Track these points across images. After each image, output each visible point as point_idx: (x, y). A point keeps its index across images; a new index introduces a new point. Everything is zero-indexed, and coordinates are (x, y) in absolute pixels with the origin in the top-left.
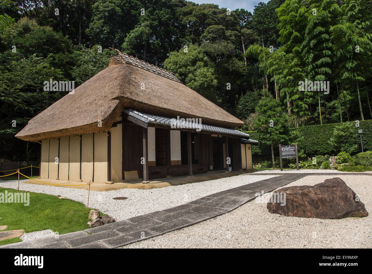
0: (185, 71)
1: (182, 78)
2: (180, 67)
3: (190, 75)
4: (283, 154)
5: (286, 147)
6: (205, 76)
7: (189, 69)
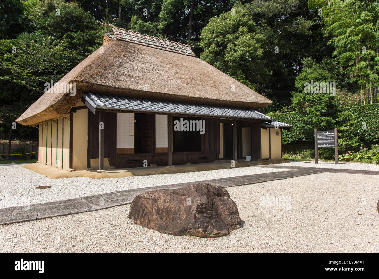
0: (223, 40)
1: (220, 49)
2: (217, 36)
3: (230, 45)
4: (319, 142)
5: (323, 132)
6: (248, 45)
7: (228, 38)
